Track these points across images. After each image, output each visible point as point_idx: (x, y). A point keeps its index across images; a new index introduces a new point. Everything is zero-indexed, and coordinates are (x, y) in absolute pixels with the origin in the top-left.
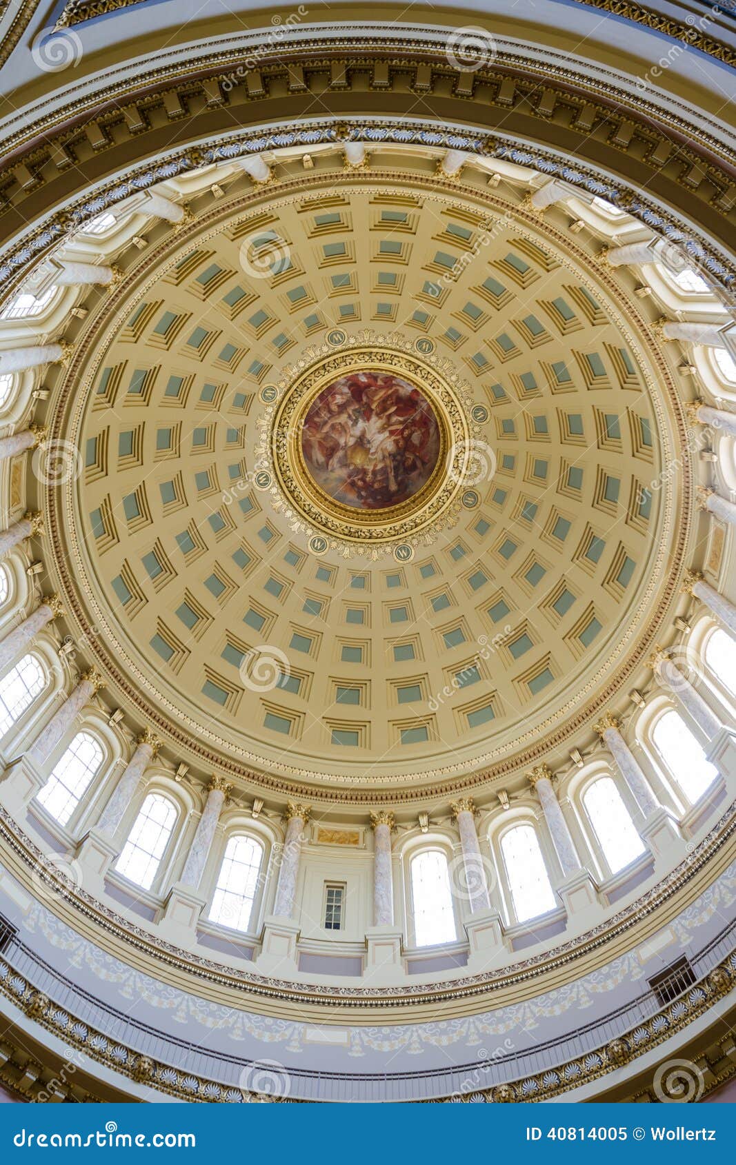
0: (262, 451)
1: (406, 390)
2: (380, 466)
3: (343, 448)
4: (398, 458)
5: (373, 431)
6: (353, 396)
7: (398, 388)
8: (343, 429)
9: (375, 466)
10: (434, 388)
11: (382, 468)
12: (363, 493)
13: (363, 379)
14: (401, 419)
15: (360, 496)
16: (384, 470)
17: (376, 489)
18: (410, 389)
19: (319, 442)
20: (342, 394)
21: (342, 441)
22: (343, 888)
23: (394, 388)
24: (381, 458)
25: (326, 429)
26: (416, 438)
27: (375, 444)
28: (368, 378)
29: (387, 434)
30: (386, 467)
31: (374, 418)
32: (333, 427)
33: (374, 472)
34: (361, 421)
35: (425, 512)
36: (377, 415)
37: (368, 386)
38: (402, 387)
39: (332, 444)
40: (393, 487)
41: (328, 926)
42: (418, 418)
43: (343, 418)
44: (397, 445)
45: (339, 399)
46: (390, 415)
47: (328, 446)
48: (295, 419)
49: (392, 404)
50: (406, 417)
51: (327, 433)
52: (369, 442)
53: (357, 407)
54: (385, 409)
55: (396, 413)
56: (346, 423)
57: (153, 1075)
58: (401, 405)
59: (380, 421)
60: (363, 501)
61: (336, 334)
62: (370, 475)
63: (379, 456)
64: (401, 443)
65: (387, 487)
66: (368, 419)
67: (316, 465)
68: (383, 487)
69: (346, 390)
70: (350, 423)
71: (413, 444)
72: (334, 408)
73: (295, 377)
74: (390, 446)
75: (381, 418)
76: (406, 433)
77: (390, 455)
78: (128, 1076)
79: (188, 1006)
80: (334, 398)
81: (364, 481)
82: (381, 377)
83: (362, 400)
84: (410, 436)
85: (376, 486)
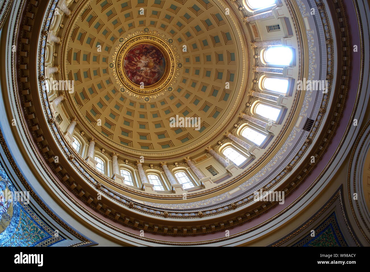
0: (163, 94)
1: (126, 62)
2: (151, 58)
3: (151, 70)
4: (146, 54)
5: (142, 64)
6: (135, 75)
7: (127, 64)
8: (146, 73)
9: (151, 59)
10: (121, 57)
11: (151, 57)
12: (160, 58)
13: (130, 75)
14: (135, 59)
15: (161, 59)
16: (151, 56)
17: (157, 55)
18: (125, 61)
19: (153, 77)
20: (137, 78)
21: (149, 71)
22: (268, 27)
23: (128, 65)
24: (148, 58)
25: (148, 77)
26: (138, 52)
27: (145, 62)
28: (129, 74)
29: (141, 60)
30: (150, 56)
31: (139, 66)
32: (147, 76)
33: (153, 58)
34: (141, 69)
35: (156, 41)
36: (137, 66)
37: (131, 72)
38: (126, 63)
39: (151, 74)
40: (154, 51)
41: (279, 28)
42: (132, 54)
43: (143, 74)
44: (142, 56)
45: (138, 78)
46: (135, 62)
47: (152, 75)
48: (150, 89)
49: (132, 63)
50: (133, 57)
51: (149, 76)
52: (146, 64)
53: (138, 72)
54: (135, 64)
55: (134, 61)
56: (144, 73)
57: (330, 74)
58: (131, 61)
59: (138, 64)
60: (162, 57)
61: (122, 91)
62: (154, 59)
63: (148, 59)
64: (141, 55)
65: (155, 53)
66: (140, 67)
67: (159, 75)
68: (156, 54)
69: (135, 78)
70: (143, 72)
71: (140, 52)
72: (141, 78)
73: (139, 95)
74: (144, 58)
75: (137, 64)
76: (138, 55)
77: (146, 56)
78: (332, 80)
79: (312, 65)
80: (139, 79)
81: (157, 60)
82: (126, 70)
83: (135, 72)
84: (138, 54)
85: (156, 56)
